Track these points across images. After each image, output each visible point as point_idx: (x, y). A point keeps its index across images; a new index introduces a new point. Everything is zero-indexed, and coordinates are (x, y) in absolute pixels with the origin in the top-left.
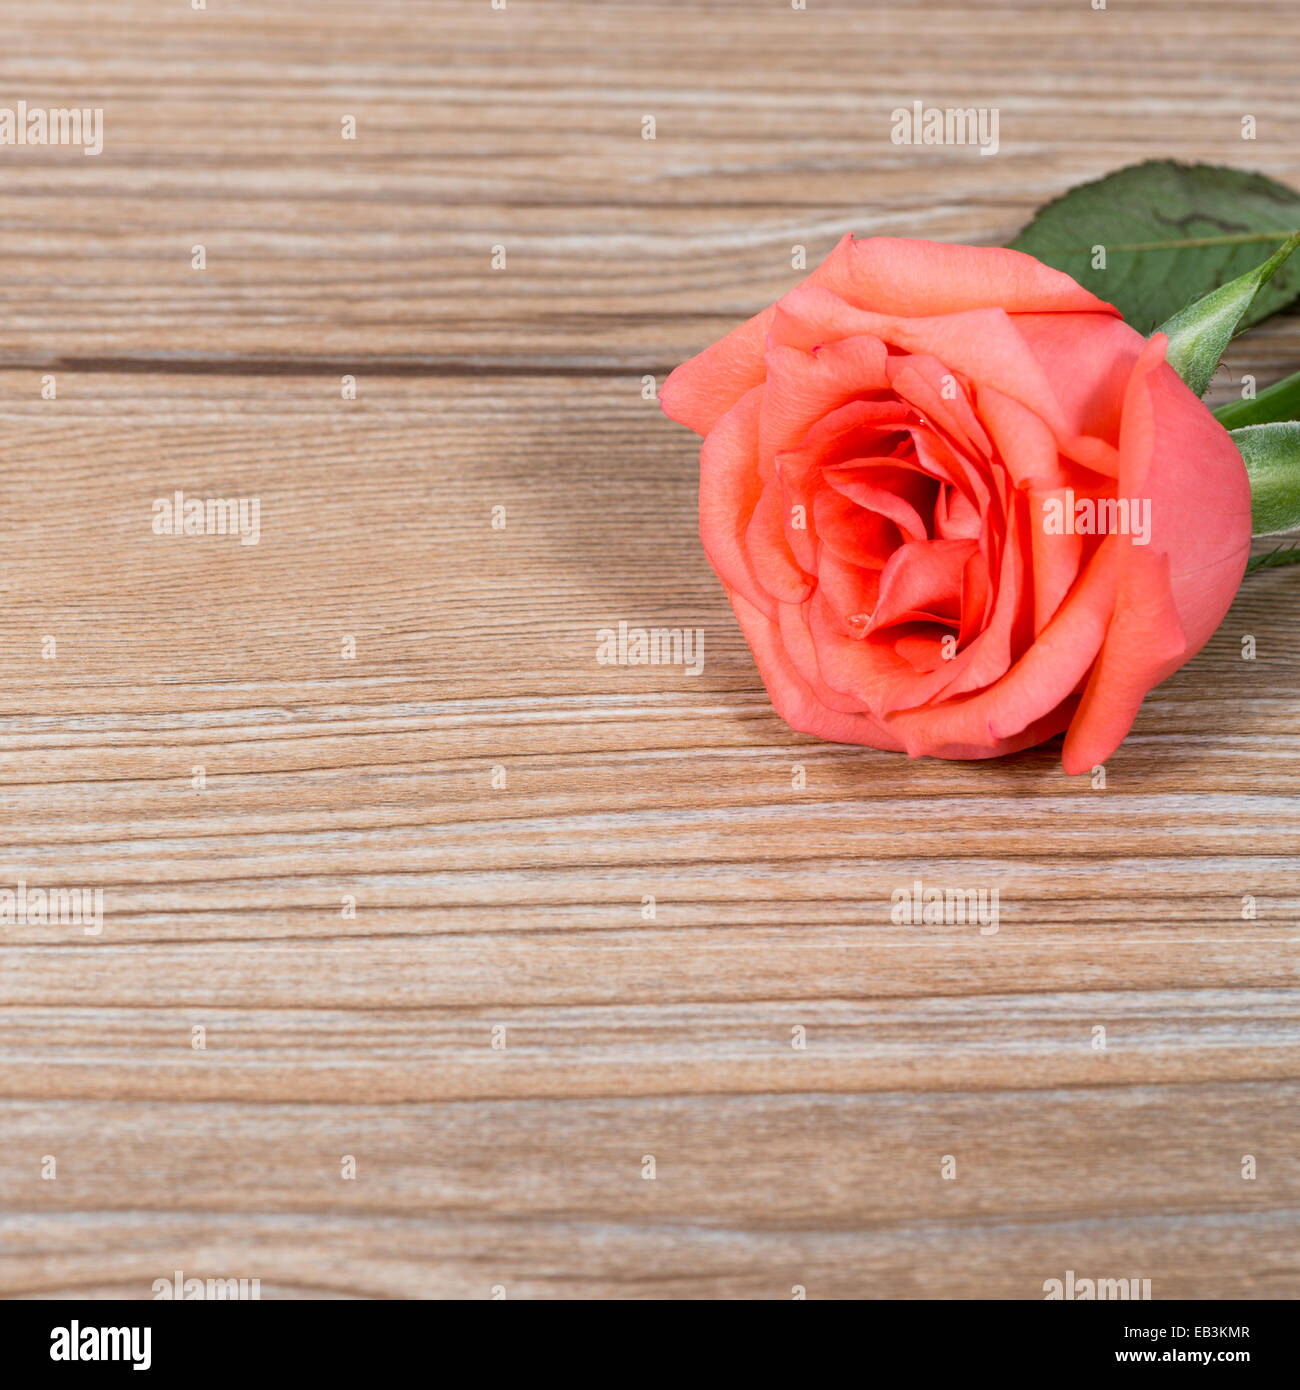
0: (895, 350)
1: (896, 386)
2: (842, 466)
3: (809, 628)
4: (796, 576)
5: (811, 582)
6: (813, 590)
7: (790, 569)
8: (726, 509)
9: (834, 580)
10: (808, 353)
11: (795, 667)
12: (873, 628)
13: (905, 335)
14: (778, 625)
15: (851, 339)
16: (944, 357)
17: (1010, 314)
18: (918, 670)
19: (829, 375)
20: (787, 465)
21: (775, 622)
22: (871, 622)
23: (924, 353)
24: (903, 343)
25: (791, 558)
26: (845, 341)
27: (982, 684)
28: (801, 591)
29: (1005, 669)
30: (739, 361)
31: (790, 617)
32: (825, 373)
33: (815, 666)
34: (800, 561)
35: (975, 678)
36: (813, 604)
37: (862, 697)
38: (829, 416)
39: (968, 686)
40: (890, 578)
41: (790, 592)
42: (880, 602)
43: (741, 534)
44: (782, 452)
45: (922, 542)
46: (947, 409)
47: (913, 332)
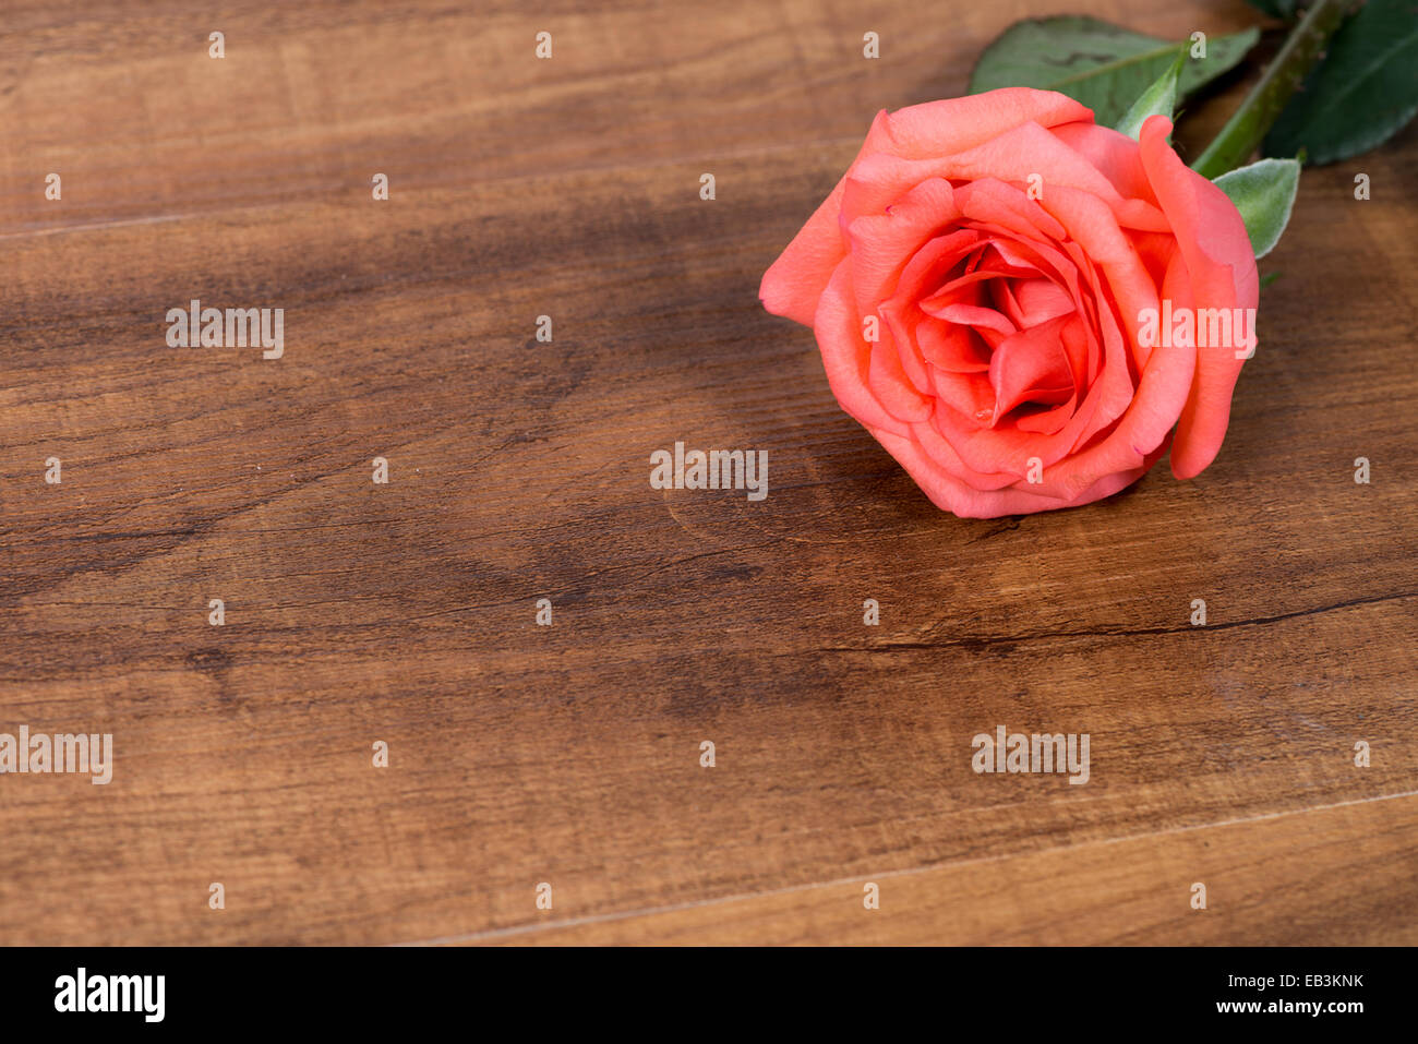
0: (957, 183)
1: (967, 213)
2: (937, 294)
3: (944, 437)
4: (917, 399)
5: (931, 400)
6: (934, 407)
7: (912, 395)
8: (848, 366)
9: (952, 391)
10: (883, 215)
11: (944, 469)
12: (999, 415)
13: (962, 166)
14: (918, 441)
15: (920, 186)
16: (1001, 174)
17: (1049, 128)
18: (1048, 434)
19: (908, 223)
20: (887, 312)
21: (915, 440)
22: (996, 413)
23: (983, 176)
24: (964, 173)
25: (910, 386)
26: (916, 189)
27: (1116, 417)
28: (925, 412)
29: (1130, 398)
30: (817, 247)
31: (926, 434)
32: (902, 224)
33: (960, 463)
34: (918, 387)
35: (1109, 414)
36: (940, 417)
37: (1011, 470)
38: (914, 259)
39: (1105, 422)
40: (999, 373)
41: (920, 415)
42: (998, 394)
43: (866, 381)
44: (883, 301)
45: (1013, 335)
46: (1017, 213)
47: (967, 163)
